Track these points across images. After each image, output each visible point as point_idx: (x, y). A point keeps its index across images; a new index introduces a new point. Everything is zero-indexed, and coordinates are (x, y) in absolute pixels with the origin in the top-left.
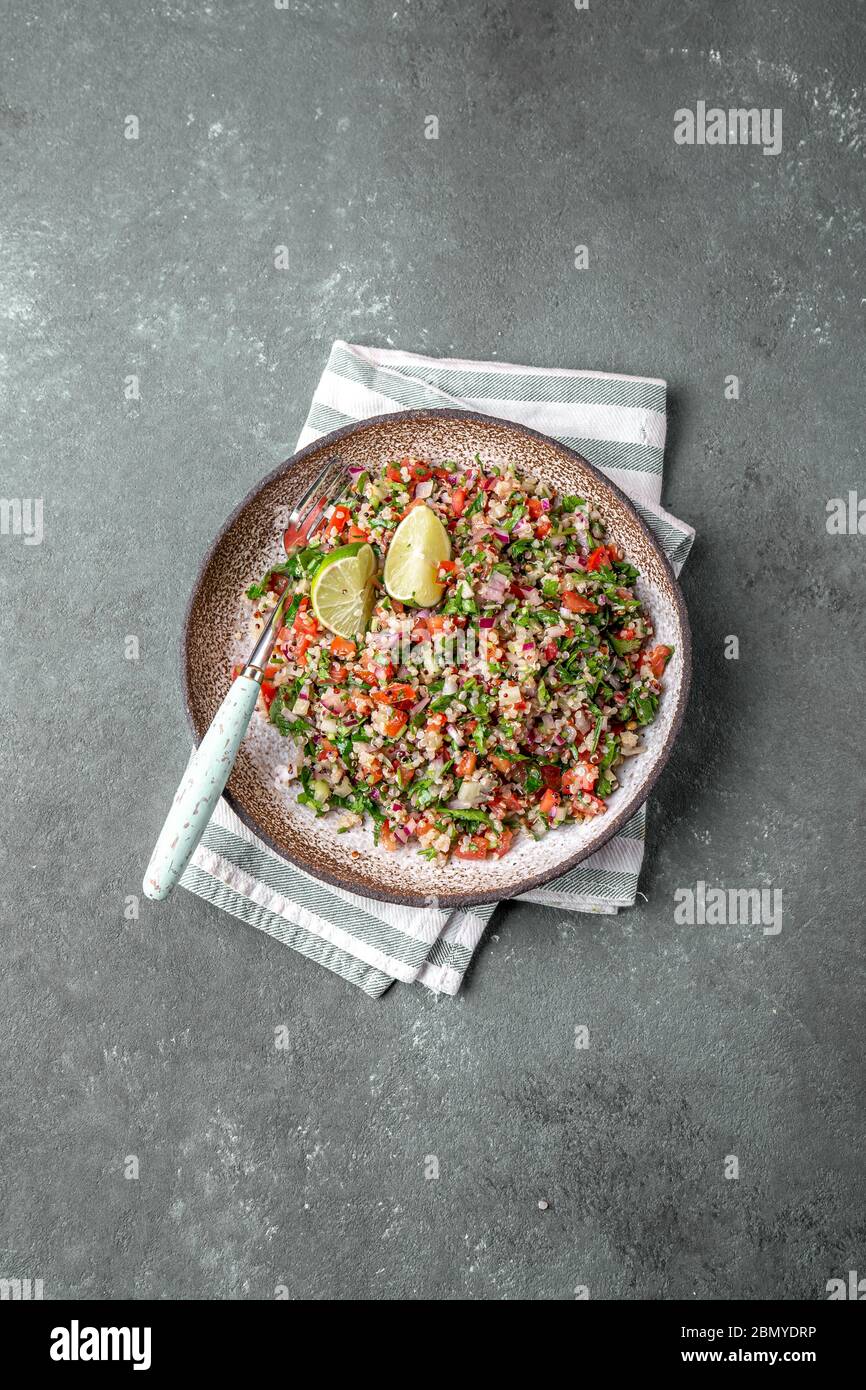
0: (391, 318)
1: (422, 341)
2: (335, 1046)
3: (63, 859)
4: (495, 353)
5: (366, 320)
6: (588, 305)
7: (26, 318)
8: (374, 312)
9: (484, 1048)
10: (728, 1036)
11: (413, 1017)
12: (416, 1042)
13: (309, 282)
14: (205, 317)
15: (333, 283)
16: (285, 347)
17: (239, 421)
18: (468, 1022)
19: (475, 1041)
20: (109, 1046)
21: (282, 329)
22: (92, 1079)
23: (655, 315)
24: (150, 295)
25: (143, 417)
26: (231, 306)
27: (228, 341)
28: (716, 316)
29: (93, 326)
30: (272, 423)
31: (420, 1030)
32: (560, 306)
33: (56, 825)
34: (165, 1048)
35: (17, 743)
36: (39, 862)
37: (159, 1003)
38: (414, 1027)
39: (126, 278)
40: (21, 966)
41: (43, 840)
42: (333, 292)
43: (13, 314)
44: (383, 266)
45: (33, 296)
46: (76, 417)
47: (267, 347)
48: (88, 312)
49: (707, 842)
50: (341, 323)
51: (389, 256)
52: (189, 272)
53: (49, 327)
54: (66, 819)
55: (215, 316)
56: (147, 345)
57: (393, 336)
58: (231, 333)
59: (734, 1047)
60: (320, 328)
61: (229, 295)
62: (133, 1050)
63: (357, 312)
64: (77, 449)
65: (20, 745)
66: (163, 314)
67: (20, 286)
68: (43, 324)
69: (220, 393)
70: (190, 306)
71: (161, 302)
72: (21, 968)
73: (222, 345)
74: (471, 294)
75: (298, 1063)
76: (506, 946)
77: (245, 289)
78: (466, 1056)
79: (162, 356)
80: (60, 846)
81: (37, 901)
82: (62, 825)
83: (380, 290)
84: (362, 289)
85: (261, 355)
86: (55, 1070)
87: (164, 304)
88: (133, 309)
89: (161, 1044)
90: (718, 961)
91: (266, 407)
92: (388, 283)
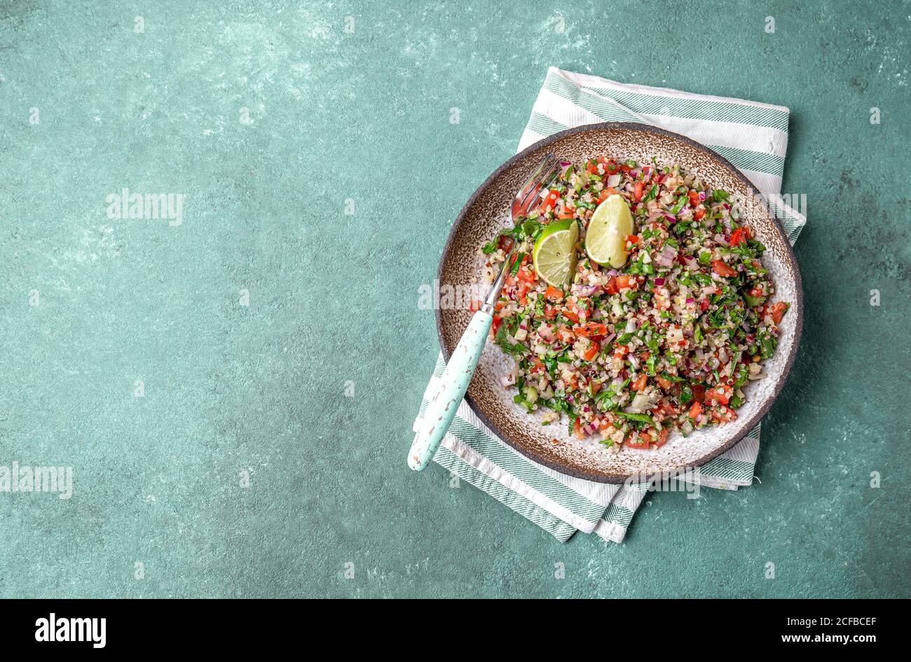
0: (590, 52)
1: (612, 70)
2: (532, 575)
3: (342, 433)
4: (664, 81)
5: (572, 52)
6: (733, 49)
7: (324, 38)
8: (578, 46)
9: (639, 581)
10: (812, 579)
11: (589, 556)
12: (590, 574)
13: (531, 22)
14: (455, 44)
15: (549, 23)
16: (513, 69)
17: (478, 122)
18: (628, 562)
19: (631, 576)
20: (371, 567)
21: (510, 56)
22: (359, 590)
23: (781, 59)
24: (416, 25)
25: (408, 115)
26: (474, 37)
27: (471, 62)
28: (825, 62)
29: (373, 47)
30: (501, 124)
31: (593, 566)
32: (713, 49)
33: (337, 408)
34: (411, 571)
35: (311, 347)
36: (324, 434)
37: (408, 539)
38: (589, 564)
39: (398, 12)
40: (310, 507)
41: (327, 418)
42: (548, 30)
43: (316, 35)
44: (586, 13)
45: (330, 22)
46: (359, 113)
47: (500, 68)
48: (370, 36)
49: (803, 442)
50: (553, 53)
51: (590, 6)
52: (444, 10)
53: (341, 46)
54: (344, 404)
55: (462, 43)
56: (413, 62)
57: (591, 64)
58: (473, 57)
59: (816, 588)
60: (538, 56)
61: (474, 28)
62: (388, 571)
63: (565, 46)
64: (360, 136)
65: (313, 350)
66: (425, 40)
67: (321, 14)
68: (337, 43)
69: (464, 100)
70: (444, 35)
71: (423, 32)
72: (309, 509)
73: (467, 66)
74: (648, 37)
75: (505, 585)
76: (657, 510)
77: (485, 25)
78: (626, 586)
79: (423, 72)
80: (339, 423)
81: (322, 462)
82: (342, 408)
83: (583, 31)
84: (570, 29)
85: (495, 74)
86: (332, 583)
87: (426, 32)
88: (403, 35)
89: (408, 567)
90: (807, 526)
91: (497, 112)
92: (589, 25)
